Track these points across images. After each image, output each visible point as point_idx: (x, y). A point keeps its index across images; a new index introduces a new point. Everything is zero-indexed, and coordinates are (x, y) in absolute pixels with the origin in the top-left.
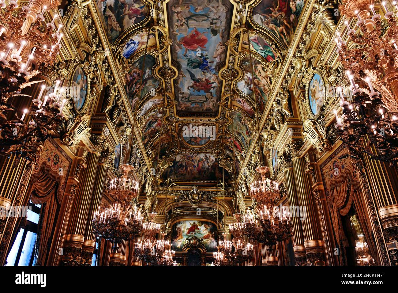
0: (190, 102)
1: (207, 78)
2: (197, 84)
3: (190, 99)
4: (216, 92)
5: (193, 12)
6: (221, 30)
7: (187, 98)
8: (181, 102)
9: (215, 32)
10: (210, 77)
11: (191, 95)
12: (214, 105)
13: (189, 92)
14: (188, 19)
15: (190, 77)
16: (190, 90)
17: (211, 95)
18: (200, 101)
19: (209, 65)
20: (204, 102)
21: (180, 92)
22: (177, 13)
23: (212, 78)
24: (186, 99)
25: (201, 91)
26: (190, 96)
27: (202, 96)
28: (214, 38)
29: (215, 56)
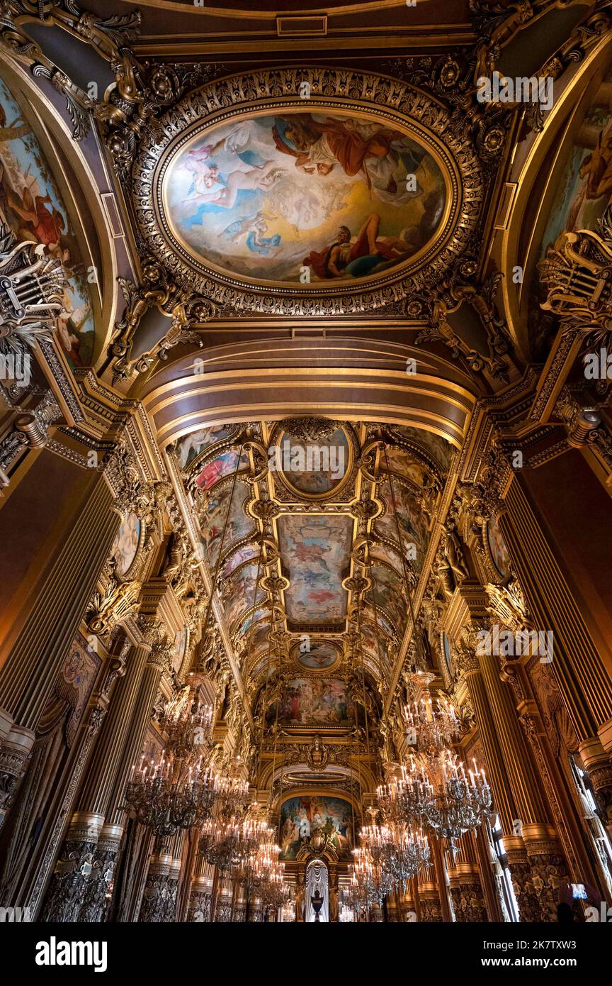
0: (329, 526)
1: (304, 562)
2: (317, 555)
3: (329, 531)
4: (287, 544)
6: (294, 605)
7: (334, 534)
8: (344, 526)
9: (300, 603)
11: (325, 539)
12: (287, 521)
13: (330, 542)
14: (328, 611)
15: (327, 564)
16: (328, 546)
17: (294, 538)
18: (312, 528)
20: (304, 527)
21: (343, 542)
22: (337, 615)
23: (296, 563)
25: (311, 545)
26: (327, 536)
27: (308, 538)
28: (301, 599)
29: (297, 586)
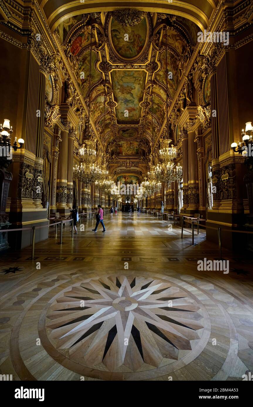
0: (135, 76)
1: (123, 95)
2: (129, 91)
3: (134, 79)
4: (116, 86)
5: (131, 118)
6: (120, 114)
7: (137, 81)
8: (142, 76)
9: (122, 113)
10: (121, 95)
11: (133, 83)
12: (115, 74)
13: (135, 85)
14: (133, 116)
15: (133, 95)
16: (134, 87)
17: (119, 83)
18: (127, 77)
19: (123, 101)
20: (123, 77)
21: (141, 85)
22: (136, 117)
23: (120, 95)
24: (137, 79)
25: (126, 86)
26: (134, 81)
27: (125, 82)
28: (122, 111)
29: (120, 105)
